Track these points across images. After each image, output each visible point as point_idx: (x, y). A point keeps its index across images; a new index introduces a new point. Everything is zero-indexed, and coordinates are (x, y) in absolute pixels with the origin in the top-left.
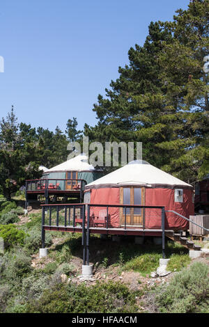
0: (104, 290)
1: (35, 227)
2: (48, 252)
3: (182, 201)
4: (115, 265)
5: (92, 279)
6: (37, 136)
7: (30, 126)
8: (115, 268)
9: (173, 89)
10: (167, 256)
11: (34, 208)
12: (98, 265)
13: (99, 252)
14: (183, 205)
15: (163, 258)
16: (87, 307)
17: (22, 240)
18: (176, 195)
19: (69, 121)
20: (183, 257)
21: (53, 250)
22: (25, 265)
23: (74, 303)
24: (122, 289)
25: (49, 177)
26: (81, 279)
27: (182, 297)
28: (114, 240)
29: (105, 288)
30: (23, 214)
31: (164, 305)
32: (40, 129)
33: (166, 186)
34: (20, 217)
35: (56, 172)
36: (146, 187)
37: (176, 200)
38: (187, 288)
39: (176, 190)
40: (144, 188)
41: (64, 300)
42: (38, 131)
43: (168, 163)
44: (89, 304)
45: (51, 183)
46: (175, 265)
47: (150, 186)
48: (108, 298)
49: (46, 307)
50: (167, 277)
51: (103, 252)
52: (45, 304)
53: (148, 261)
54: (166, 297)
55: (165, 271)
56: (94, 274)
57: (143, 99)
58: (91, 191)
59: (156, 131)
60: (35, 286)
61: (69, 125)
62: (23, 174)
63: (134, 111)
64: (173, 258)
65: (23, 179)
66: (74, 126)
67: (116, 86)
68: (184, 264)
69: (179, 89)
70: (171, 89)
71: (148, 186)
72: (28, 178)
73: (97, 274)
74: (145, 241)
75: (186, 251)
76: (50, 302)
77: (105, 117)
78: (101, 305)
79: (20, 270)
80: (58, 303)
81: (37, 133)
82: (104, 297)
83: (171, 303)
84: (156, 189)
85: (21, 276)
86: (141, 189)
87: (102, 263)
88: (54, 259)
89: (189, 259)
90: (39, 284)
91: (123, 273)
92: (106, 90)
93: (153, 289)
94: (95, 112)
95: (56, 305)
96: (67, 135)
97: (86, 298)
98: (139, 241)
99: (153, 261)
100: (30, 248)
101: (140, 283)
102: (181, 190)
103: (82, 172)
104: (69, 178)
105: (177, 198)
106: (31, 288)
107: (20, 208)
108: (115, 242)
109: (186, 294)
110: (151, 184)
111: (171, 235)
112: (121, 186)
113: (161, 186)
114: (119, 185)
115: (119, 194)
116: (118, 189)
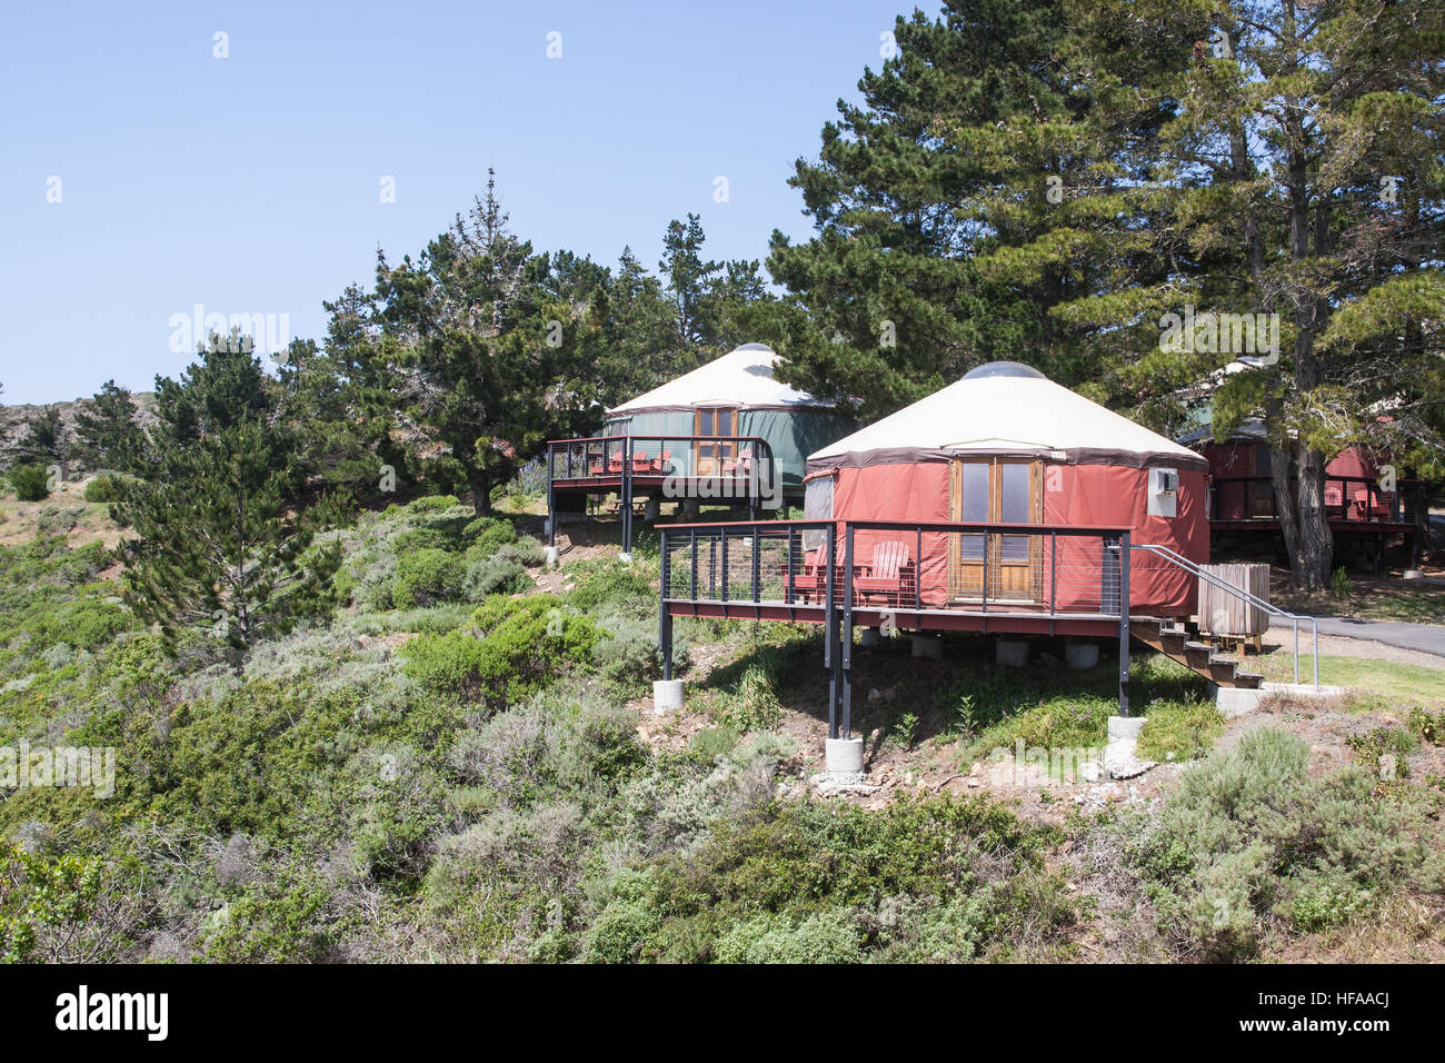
0: (934, 825)
1: (608, 606)
2: (686, 693)
3: (1173, 514)
4: (940, 738)
5: (866, 789)
6: (554, 285)
7: (528, 246)
8: (945, 751)
9: (1115, 99)
10: (1136, 709)
11: (577, 541)
12: (881, 738)
13: (875, 693)
14: (1176, 526)
15: (1122, 713)
16: (879, 881)
17: (587, 652)
18: (1154, 489)
19: (675, 226)
20: (1198, 712)
21: (702, 686)
22: (625, 737)
23: (833, 865)
24: (998, 822)
25: (633, 429)
26: (823, 787)
27: (1223, 846)
28: (917, 650)
29: (939, 816)
30: (540, 563)
31: (1159, 877)
32: (565, 259)
33: (1117, 458)
34: (533, 573)
35: (659, 410)
36: (1048, 461)
37: (1154, 509)
38: (1232, 816)
39: (1155, 474)
40: (1038, 465)
41: (791, 856)
42: (558, 267)
43: (1096, 375)
44: (887, 870)
45: (642, 450)
46: (1170, 738)
47: (1063, 456)
48: (953, 852)
49: (728, 877)
50: (1143, 780)
51: (890, 693)
52: (721, 870)
53: (1067, 723)
54: (1166, 848)
55: (1132, 760)
56: (867, 769)
57: (998, 139)
58: (836, 476)
59: (1054, 257)
60: (673, 808)
61: (674, 243)
62: (537, 418)
63: (958, 183)
64: (1159, 712)
65: (536, 437)
66: (690, 245)
67: (881, 91)
68: (1203, 734)
69: (1138, 99)
70: (1104, 98)
71: (1055, 455)
72: (555, 433)
73: (879, 771)
74: (1033, 655)
75: (1204, 691)
76: (739, 863)
77: (836, 208)
78: (931, 873)
79: (605, 756)
80: (773, 867)
81: (554, 273)
82: (939, 847)
83: (1188, 868)
84: (1084, 468)
85: (611, 774)
86: (1026, 469)
87: (894, 732)
88: (713, 717)
89: (1220, 719)
90: (688, 803)
91: (976, 767)
92: (841, 105)
93: (1102, 820)
94: (800, 191)
95: (767, 874)
96: (666, 280)
97: (874, 850)
98: (1011, 654)
99: (1085, 726)
100: (620, 677)
101: (1045, 799)
102: (1172, 471)
103: (751, 410)
104: (708, 429)
105: (1158, 501)
106: (662, 815)
107: (529, 540)
108: (924, 658)
109: (1235, 836)
110: (1066, 450)
111: (1151, 632)
112: (956, 457)
113: (1101, 456)
114: (949, 453)
115: (947, 485)
116: (945, 465)
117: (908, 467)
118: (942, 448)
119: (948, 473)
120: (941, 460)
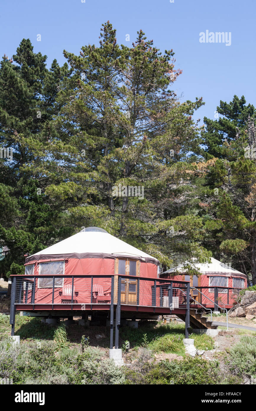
15: (187, 338)
18: (158, 272)
36: (141, 261)
39: (158, 267)
40: (139, 262)
58: (67, 261)
71: (143, 259)
84: (148, 264)
110: (145, 258)
111: (193, 313)
112: (117, 258)
113: (151, 260)
114: (115, 256)
115: (114, 266)
116: (113, 260)
117: (100, 260)
118: (112, 254)
119: (114, 262)
120: (113, 258)
